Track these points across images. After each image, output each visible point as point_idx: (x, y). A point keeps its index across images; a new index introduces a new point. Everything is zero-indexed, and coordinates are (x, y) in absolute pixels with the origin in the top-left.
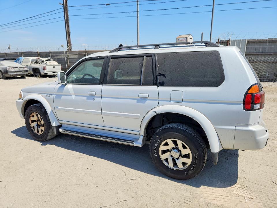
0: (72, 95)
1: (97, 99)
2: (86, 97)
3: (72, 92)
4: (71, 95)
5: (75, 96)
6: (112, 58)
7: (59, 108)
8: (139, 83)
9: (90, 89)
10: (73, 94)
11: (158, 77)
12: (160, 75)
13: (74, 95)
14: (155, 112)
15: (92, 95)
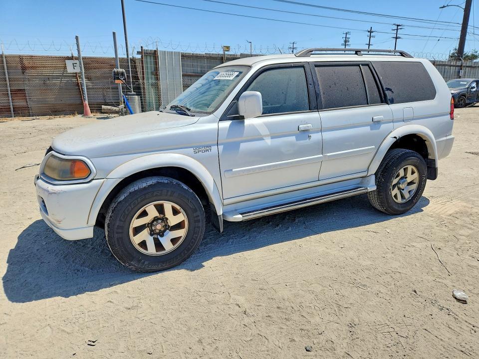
0: (264, 138)
1: (315, 137)
2: (294, 137)
3: (264, 131)
4: (261, 139)
5: (272, 138)
6: (316, 66)
7: (233, 170)
8: (366, 101)
9: (301, 122)
10: (266, 136)
11: (387, 92)
12: (388, 89)
13: (270, 138)
14: (395, 137)
15: (305, 131)
